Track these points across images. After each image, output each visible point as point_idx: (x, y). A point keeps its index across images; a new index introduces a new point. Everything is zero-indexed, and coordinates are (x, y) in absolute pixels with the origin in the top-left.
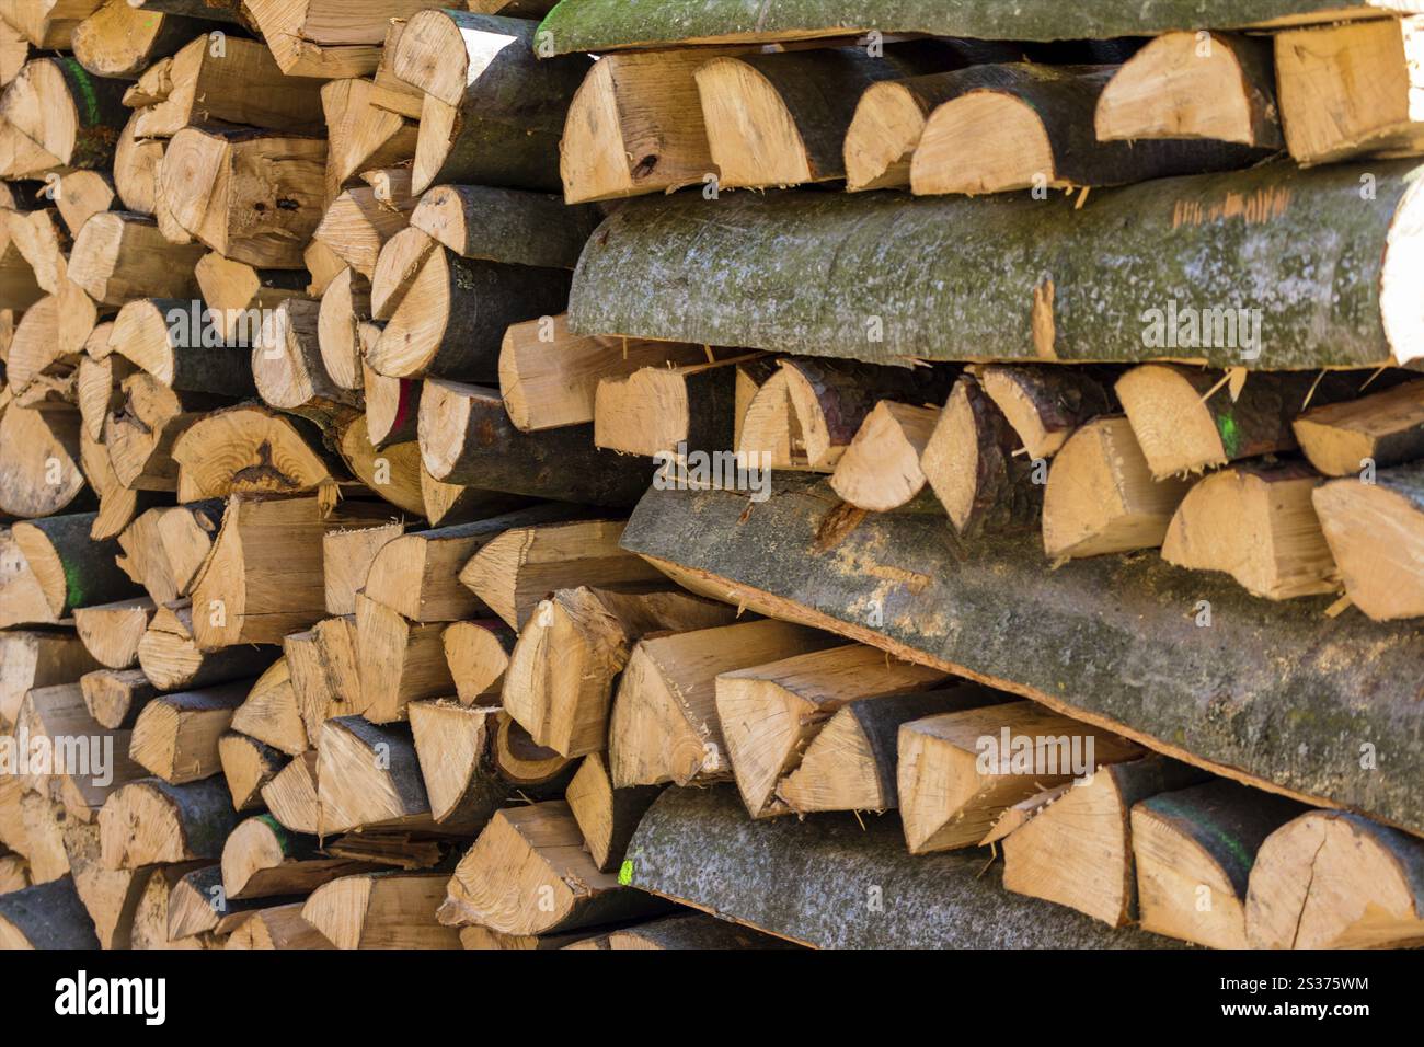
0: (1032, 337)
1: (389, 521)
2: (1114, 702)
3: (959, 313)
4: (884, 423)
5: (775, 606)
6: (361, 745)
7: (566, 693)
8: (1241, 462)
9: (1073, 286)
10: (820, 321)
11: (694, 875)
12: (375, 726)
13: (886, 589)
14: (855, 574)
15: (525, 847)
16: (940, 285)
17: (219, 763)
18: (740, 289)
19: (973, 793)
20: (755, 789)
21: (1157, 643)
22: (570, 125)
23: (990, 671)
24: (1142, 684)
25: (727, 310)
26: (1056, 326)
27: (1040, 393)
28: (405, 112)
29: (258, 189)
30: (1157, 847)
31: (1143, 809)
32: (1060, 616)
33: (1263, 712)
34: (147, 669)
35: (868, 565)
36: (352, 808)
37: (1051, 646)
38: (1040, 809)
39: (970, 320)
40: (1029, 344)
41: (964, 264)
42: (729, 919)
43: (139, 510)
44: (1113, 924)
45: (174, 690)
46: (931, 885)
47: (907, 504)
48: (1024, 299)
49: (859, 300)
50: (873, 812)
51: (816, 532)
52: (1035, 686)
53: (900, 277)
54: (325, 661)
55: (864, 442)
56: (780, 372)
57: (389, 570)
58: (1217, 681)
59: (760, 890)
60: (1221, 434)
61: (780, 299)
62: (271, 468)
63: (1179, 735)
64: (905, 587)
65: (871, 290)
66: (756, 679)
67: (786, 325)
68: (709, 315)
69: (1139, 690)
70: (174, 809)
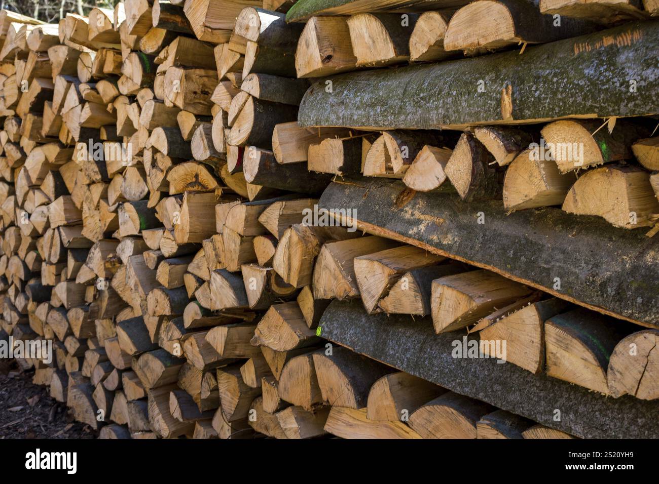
0: (501, 111)
1: (236, 200)
2: (535, 275)
3: (464, 104)
4: (427, 155)
5: (378, 231)
6: (224, 280)
7: (296, 264)
8: (610, 164)
9: (522, 86)
10: (399, 113)
11: (345, 334)
12: (231, 273)
13: (426, 224)
14: (412, 218)
15: (281, 320)
16: (454, 93)
17: (183, 282)
18: (365, 103)
19: (466, 311)
20: (370, 303)
21: (556, 248)
22: (299, 47)
23: (474, 259)
24: (550, 267)
25: (360, 112)
26: (513, 105)
27: (503, 137)
28: (241, 52)
29: (193, 87)
30: (558, 340)
31: (551, 323)
32: (507, 236)
33: (616, 282)
34: (163, 251)
35: (417, 215)
36: (221, 301)
37: (503, 249)
38: (498, 319)
39: (469, 106)
40: (500, 115)
41: (466, 83)
42: (359, 353)
43: (161, 198)
44: (534, 372)
45: (169, 257)
46: (443, 345)
47: (437, 188)
48: (496, 94)
49: (417, 103)
50: (420, 316)
51: (395, 201)
52: (495, 266)
53: (435, 92)
54: (215, 249)
55: (418, 163)
56: (381, 137)
57: (233, 217)
58: (590, 266)
59: (371, 342)
60: (601, 151)
61: (382, 106)
62: (198, 182)
63: (570, 290)
64: (434, 223)
65: (422, 98)
66: (371, 260)
67: (385, 116)
68: (352, 115)
69: (549, 269)
70: (168, 298)
